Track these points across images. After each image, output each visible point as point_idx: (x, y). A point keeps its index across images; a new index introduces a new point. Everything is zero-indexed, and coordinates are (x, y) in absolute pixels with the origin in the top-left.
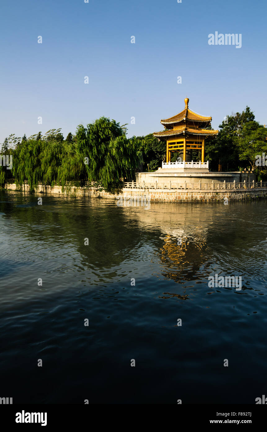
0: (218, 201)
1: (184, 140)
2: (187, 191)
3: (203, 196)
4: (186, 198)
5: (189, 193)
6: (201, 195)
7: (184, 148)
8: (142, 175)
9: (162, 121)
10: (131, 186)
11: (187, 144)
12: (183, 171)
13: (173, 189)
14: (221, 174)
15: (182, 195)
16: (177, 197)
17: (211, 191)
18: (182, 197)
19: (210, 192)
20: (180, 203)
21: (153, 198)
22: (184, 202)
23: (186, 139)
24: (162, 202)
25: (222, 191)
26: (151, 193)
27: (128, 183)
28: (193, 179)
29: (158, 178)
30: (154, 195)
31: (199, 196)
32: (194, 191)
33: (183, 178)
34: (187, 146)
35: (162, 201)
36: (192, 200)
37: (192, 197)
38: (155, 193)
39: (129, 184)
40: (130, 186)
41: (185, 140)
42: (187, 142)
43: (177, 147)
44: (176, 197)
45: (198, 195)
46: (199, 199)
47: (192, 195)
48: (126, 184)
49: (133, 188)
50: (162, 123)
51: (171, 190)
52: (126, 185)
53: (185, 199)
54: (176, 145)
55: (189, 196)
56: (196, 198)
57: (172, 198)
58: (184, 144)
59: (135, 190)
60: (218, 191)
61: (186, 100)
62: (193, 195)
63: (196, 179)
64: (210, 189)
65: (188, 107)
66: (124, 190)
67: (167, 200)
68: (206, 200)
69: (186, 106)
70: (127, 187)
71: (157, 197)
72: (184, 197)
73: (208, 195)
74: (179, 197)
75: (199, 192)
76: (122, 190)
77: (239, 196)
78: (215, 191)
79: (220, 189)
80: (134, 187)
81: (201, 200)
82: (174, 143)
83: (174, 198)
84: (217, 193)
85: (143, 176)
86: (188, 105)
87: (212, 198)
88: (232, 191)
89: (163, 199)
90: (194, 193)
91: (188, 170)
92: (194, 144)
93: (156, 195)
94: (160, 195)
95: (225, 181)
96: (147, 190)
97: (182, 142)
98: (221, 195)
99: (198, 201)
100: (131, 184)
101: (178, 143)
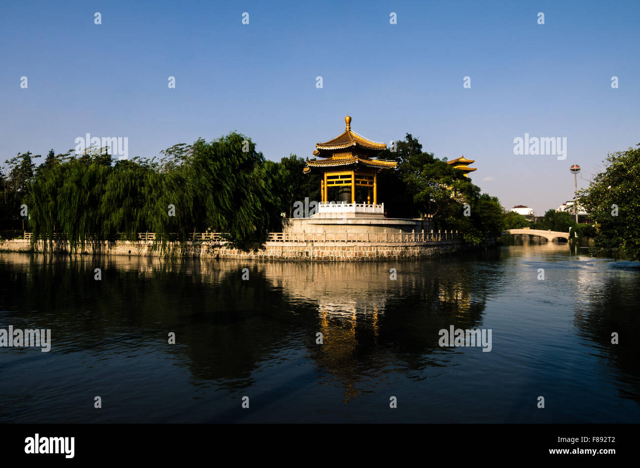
0: (408, 258)
1: (351, 173)
2: (369, 245)
3: (390, 251)
4: (370, 254)
5: (372, 248)
6: (389, 250)
7: (352, 184)
8: (295, 221)
9: (318, 144)
10: (281, 238)
11: (357, 179)
12: (354, 216)
13: (350, 241)
14: (405, 222)
15: (364, 250)
16: (358, 253)
17: (400, 244)
18: (364, 254)
19: (399, 246)
20: (360, 262)
21: (320, 256)
22: (367, 260)
23: (355, 172)
24: (335, 262)
25: (412, 244)
26: (317, 249)
27: (276, 234)
28: (372, 228)
29: (322, 226)
30: (321, 251)
31: (386, 251)
32: (379, 244)
33: (359, 226)
34: (356, 182)
35: (335, 259)
36: (378, 257)
37: (377, 253)
38: (323, 248)
39: (278, 235)
40: (278, 238)
41: (353, 172)
42: (356, 177)
43: (341, 182)
44: (356, 254)
45: (384, 249)
46: (385, 255)
47: (377, 249)
48: (271, 236)
49: (284, 241)
50: (318, 148)
51: (349, 243)
52: (272, 238)
53: (368, 256)
54: (339, 179)
55: (374, 251)
56: (383, 254)
57: (350, 255)
58: (353, 179)
59: (289, 244)
60: (407, 244)
61: (348, 118)
62: (379, 250)
63: (376, 227)
64: (399, 242)
65: (350, 128)
66: (268, 244)
67: (342, 257)
68: (395, 257)
69: (348, 127)
70: (273, 241)
71: (327, 253)
72: (366, 253)
73: (396, 249)
74: (360, 254)
75: (386, 246)
76: (264, 245)
77: (429, 251)
78: (404, 245)
79: (409, 241)
80: (287, 239)
81: (389, 257)
82: (337, 177)
83: (353, 255)
84: (406, 247)
85: (297, 223)
86: (350, 125)
87: (402, 253)
88: (422, 244)
89: (337, 257)
90: (379, 248)
91: (359, 215)
92: (364, 180)
93: (325, 251)
94: (332, 251)
95: (413, 230)
96: (310, 244)
97: (350, 176)
98: (411, 250)
99: (385, 258)
100: (282, 235)
101: (342, 177)
